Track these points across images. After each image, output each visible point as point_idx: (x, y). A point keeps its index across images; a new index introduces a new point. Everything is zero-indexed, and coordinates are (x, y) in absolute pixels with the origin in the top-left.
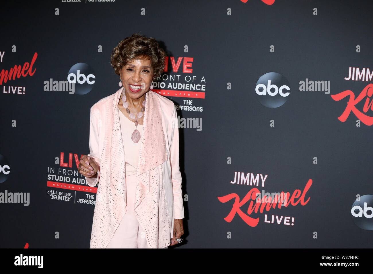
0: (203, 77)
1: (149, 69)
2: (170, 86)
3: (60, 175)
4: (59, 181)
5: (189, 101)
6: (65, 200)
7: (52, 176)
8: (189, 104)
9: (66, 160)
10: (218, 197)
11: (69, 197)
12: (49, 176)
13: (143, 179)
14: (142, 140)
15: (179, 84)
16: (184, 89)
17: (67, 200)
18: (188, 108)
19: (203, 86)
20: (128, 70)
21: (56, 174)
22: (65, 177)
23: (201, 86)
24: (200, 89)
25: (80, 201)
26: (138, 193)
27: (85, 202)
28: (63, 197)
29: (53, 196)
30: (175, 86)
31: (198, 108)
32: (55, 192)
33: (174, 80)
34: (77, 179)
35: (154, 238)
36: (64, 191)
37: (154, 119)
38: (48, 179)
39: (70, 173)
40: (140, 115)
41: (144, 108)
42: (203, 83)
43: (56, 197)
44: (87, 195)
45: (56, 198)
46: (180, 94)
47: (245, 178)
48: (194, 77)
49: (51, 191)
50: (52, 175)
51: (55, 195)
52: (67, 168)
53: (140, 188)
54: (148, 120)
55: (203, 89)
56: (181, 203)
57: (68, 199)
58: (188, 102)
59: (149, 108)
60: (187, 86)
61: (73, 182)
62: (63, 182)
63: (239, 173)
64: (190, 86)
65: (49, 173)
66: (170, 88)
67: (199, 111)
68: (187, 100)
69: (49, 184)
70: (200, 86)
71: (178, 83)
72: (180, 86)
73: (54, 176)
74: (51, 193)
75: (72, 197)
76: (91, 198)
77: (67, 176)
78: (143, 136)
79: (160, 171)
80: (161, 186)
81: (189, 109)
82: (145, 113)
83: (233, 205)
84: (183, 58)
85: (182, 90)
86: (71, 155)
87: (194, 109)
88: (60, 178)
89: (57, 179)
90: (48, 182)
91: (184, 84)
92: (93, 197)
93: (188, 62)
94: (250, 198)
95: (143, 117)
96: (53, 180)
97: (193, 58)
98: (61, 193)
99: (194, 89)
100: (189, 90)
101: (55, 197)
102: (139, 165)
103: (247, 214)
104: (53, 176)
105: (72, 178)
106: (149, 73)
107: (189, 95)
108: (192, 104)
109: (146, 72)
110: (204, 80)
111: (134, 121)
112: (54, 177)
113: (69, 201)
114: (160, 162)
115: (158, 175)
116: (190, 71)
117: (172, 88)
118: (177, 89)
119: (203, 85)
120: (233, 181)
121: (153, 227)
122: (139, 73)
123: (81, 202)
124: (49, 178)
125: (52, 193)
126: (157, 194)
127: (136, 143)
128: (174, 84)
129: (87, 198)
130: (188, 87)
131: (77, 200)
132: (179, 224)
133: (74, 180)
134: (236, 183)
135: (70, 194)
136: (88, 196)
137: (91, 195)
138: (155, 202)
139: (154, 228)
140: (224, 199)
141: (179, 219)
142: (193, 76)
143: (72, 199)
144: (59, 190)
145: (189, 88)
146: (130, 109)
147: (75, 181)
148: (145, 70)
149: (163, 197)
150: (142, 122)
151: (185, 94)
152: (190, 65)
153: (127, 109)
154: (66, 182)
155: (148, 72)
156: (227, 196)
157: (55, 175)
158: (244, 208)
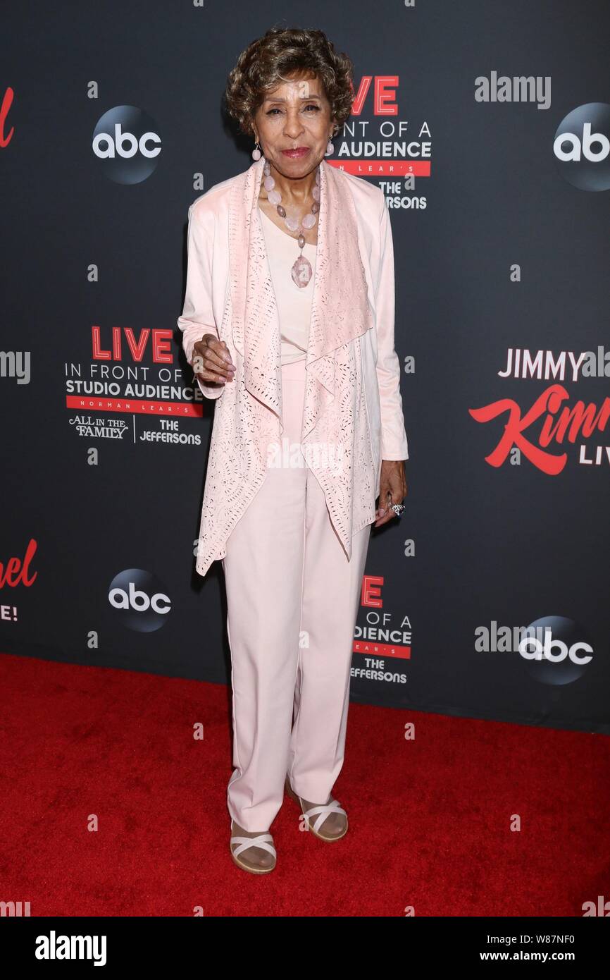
0: (425, 124)
1: (318, 103)
2: (344, 149)
3: (94, 380)
4: (93, 394)
5: (393, 183)
6: (112, 436)
7: (76, 384)
8: (393, 192)
9: (107, 344)
10: (470, 411)
11: (121, 429)
12: (70, 384)
13: (320, 370)
14: (317, 281)
15: (367, 144)
16: (378, 155)
17: (116, 437)
18: (390, 201)
19: (426, 147)
20: (269, 113)
21: (86, 377)
22: (106, 384)
23: (421, 145)
24: (418, 154)
25: (148, 436)
26: (311, 402)
27: (158, 437)
28: (105, 430)
29: (83, 428)
30: (357, 150)
31: (415, 201)
32: (86, 420)
33: (353, 134)
34: (136, 386)
35: (344, 505)
36: (108, 415)
37: (340, 230)
38: (68, 390)
39: (118, 372)
40: (309, 221)
41: (317, 204)
42: (425, 138)
43: (91, 432)
44: (163, 422)
45: (89, 434)
46: (370, 168)
47: (533, 362)
48: (402, 125)
49: (77, 417)
50: (76, 382)
51: (87, 426)
52: (111, 363)
53: (314, 393)
54: (328, 234)
55: (426, 152)
56: (400, 424)
57: (117, 433)
58: (390, 188)
59: (329, 204)
60: (387, 146)
61: (126, 394)
62: (103, 395)
63: (518, 351)
64: (392, 146)
65: (70, 377)
66: (344, 155)
67: (417, 207)
68: (388, 183)
69: (71, 403)
70: (418, 145)
71: (364, 140)
72: (370, 149)
73: (81, 382)
74: (77, 422)
75: (127, 428)
76: (172, 429)
77: (111, 380)
78: (319, 272)
79: (356, 352)
80: (359, 387)
81: (394, 203)
82: (322, 216)
83: (506, 426)
84: (373, 78)
85: (374, 157)
86: (116, 332)
87: (406, 203)
88: (96, 387)
89: (88, 389)
90: (67, 397)
91: (379, 144)
92: (177, 426)
93: (386, 88)
94: (545, 410)
95: (316, 227)
96: (79, 391)
97: (397, 77)
98: (100, 420)
99: (404, 155)
100: (392, 158)
101: (87, 432)
102: (311, 339)
103: (539, 446)
104: (79, 383)
105: (123, 384)
106: (319, 112)
107: (391, 169)
108: (399, 192)
109: (311, 109)
110: (428, 131)
111: (295, 235)
112: (82, 386)
113: (120, 437)
114: (358, 330)
115: (353, 362)
116: (392, 110)
117: (348, 155)
118: (362, 157)
119: (424, 144)
120: (505, 370)
121: (343, 480)
122: (297, 114)
123: (149, 440)
124: (70, 389)
125: (80, 423)
126: (351, 405)
127: (303, 287)
128: (353, 144)
129: (163, 428)
130: (389, 149)
131: (140, 434)
132: (396, 472)
133: (129, 390)
134: (510, 375)
135: (122, 422)
136: (165, 424)
137: (172, 422)
138: (348, 423)
139: (345, 482)
140: (483, 415)
141: (397, 462)
142: (401, 123)
143: (127, 434)
144: (95, 414)
145: (392, 151)
146: (287, 207)
147: (132, 392)
148: (308, 106)
149: (364, 412)
150: (316, 237)
151: (381, 169)
152: (390, 95)
153: (279, 207)
154: (110, 396)
155: (317, 109)
156: (490, 406)
157: (83, 381)
158: (532, 433)
